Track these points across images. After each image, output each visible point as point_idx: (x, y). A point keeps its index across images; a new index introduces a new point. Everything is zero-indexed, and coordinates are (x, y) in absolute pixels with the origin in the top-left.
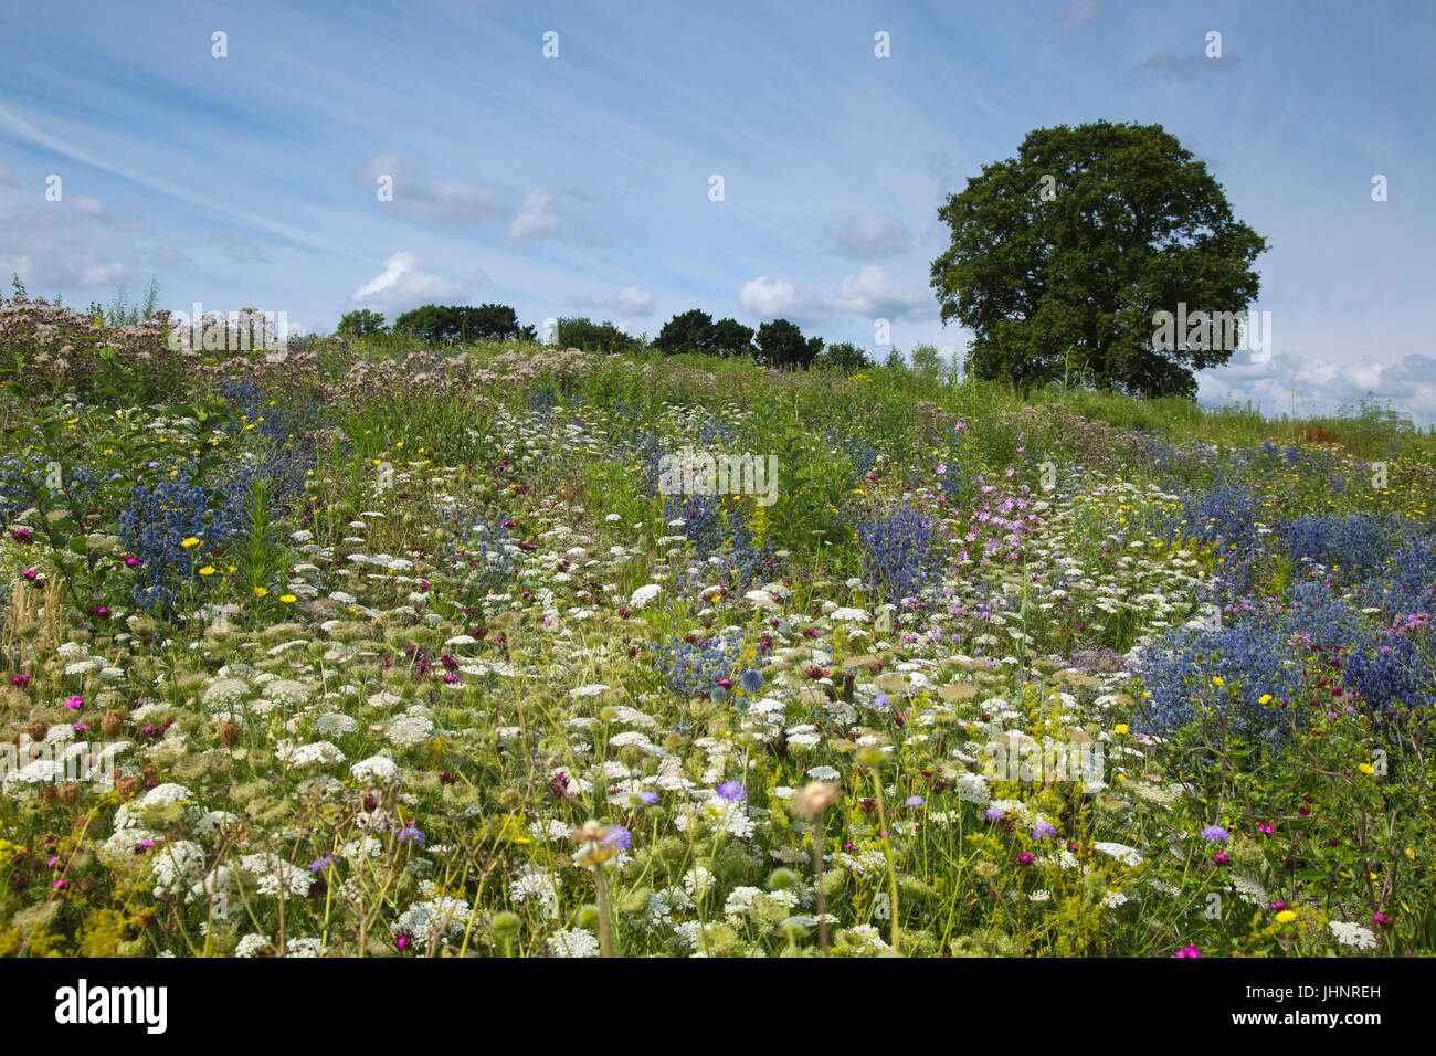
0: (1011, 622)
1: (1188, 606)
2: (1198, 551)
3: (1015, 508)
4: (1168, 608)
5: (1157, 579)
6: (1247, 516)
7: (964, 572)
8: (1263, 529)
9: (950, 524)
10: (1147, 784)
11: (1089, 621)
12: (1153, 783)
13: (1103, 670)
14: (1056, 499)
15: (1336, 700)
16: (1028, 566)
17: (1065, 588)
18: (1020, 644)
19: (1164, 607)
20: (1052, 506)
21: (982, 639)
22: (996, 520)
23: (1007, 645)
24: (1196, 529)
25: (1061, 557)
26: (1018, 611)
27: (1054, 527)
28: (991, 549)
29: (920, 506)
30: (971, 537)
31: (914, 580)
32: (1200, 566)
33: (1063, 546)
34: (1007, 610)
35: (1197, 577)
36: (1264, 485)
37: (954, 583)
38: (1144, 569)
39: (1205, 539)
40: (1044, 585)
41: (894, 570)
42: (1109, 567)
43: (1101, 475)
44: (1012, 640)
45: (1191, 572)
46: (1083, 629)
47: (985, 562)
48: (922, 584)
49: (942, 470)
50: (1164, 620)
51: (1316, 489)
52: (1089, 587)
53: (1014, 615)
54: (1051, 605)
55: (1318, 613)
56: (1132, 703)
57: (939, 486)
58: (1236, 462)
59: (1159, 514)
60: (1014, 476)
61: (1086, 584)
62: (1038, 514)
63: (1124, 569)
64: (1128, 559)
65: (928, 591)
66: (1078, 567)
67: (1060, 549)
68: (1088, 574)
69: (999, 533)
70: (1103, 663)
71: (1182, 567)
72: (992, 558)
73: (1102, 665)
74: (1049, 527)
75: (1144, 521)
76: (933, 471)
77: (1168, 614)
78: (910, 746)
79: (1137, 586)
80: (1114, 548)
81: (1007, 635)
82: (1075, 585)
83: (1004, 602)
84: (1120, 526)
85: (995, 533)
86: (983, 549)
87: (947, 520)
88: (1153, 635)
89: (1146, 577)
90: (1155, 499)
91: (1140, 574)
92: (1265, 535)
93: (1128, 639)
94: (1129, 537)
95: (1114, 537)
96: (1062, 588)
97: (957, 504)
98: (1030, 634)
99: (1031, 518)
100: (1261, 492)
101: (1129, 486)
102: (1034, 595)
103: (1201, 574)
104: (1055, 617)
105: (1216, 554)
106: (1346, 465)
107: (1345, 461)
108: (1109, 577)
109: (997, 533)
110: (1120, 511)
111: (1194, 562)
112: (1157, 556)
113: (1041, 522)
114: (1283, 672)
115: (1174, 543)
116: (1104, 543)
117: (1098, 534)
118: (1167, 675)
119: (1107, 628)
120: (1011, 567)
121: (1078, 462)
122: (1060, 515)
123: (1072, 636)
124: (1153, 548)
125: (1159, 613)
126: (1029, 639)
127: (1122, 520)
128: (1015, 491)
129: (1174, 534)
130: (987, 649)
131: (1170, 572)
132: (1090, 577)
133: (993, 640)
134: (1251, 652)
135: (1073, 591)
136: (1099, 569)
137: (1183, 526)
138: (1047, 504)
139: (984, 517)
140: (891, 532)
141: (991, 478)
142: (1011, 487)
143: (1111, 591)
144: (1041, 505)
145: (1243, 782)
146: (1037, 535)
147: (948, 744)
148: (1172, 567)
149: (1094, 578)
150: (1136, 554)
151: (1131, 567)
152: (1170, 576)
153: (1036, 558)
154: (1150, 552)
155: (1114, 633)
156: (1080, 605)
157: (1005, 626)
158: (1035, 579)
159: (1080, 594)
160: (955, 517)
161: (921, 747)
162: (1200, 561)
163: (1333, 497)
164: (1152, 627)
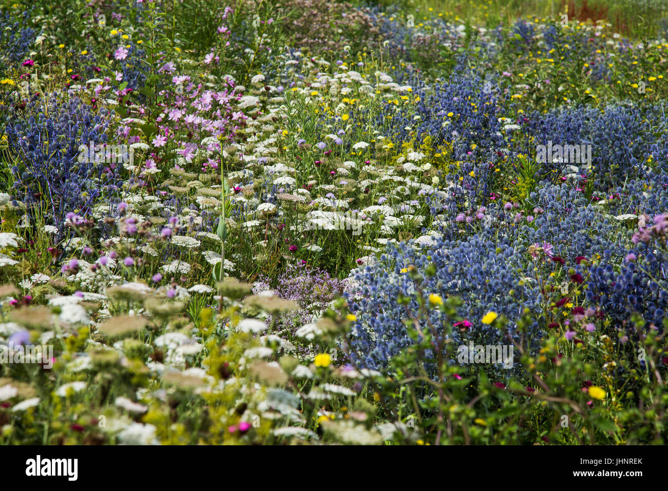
0: (208, 244)
1: (421, 219)
2: (433, 153)
3: (215, 104)
4: (396, 222)
5: (385, 187)
6: (491, 110)
7: (151, 185)
8: (510, 125)
9: (133, 125)
10: (351, 424)
11: (303, 241)
12: (357, 423)
13: (318, 298)
14: (267, 93)
15: (577, 318)
16: (231, 175)
17: (274, 200)
18: (217, 271)
19: (391, 221)
20: (263, 102)
21: (171, 267)
22: (190, 119)
23: (203, 272)
24: (431, 126)
25: (272, 164)
26: (215, 231)
27: (265, 128)
28: (186, 154)
29: (94, 102)
30: (159, 141)
31: (84, 194)
32: (435, 171)
33: (275, 150)
34: (203, 229)
35: (430, 184)
36: (515, 73)
37: (137, 198)
38: (370, 176)
39: (442, 137)
40: (249, 197)
41: (57, 184)
42: (328, 175)
43: (322, 62)
44: (209, 267)
45: (424, 178)
46: (294, 250)
47: (177, 171)
48: (95, 199)
49: (122, 54)
50: (392, 236)
51: (572, 76)
52: (303, 199)
53: (211, 235)
54: (256, 223)
55: (564, 223)
56: (334, 328)
57: (119, 76)
58: (484, 46)
59: (389, 109)
60: (214, 62)
61: (300, 196)
62: (246, 111)
63: (347, 177)
64: (351, 164)
65: (103, 208)
66: (290, 174)
67: (271, 154)
68: (302, 183)
69: (196, 136)
70: (317, 290)
71: (414, 172)
72: (188, 167)
73: (316, 292)
74: (258, 128)
75: (370, 116)
76: (111, 57)
77: (396, 229)
78: (63, 399)
79: (362, 196)
80: (334, 152)
81: (202, 260)
82: (287, 196)
83: (199, 220)
84: (344, 124)
85: (190, 135)
86: (175, 156)
87: (129, 120)
88: (378, 254)
89: (372, 186)
90: (387, 91)
91: (365, 183)
92: (511, 132)
93: (350, 260)
94: (354, 137)
95: (334, 137)
96: (271, 201)
97: (142, 99)
98: (231, 259)
99: (236, 116)
100: (510, 82)
101: (354, 75)
102: (238, 211)
103: (436, 180)
104: (262, 237)
105: (453, 157)
106: (611, 47)
107: (610, 42)
108: (327, 187)
109: (192, 135)
110: (342, 105)
111: (427, 166)
112: (386, 160)
113: (249, 121)
114: (519, 290)
115: (405, 144)
116: (321, 145)
117: (314, 134)
118: (388, 300)
119: (324, 250)
120: (207, 177)
121: (297, 46)
122: (273, 113)
123: (283, 260)
124: (380, 150)
125: (386, 229)
126: (228, 264)
127: (345, 117)
128: (216, 82)
129: (406, 132)
130: (175, 278)
131: (400, 179)
132: (306, 187)
133: (185, 268)
134: (484, 267)
135: (283, 204)
136: (316, 178)
137: (416, 122)
138: (257, 99)
139: (176, 115)
140: (50, 132)
141: (187, 66)
142: (211, 77)
143: (329, 203)
144: (248, 100)
145: (459, 415)
146: (243, 138)
147: (113, 390)
148: (402, 173)
149: (309, 188)
150: (360, 158)
151: (355, 174)
152: (401, 183)
153: (240, 166)
154: (378, 155)
155: (333, 255)
156: (292, 221)
157: (200, 249)
158: (237, 191)
159: (293, 209)
160: (140, 116)
161: (74, 398)
162: (436, 165)
163: (593, 85)
164: (378, 245)
